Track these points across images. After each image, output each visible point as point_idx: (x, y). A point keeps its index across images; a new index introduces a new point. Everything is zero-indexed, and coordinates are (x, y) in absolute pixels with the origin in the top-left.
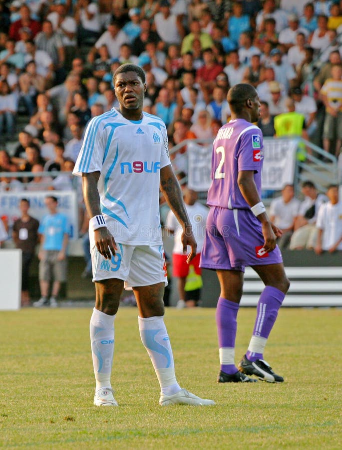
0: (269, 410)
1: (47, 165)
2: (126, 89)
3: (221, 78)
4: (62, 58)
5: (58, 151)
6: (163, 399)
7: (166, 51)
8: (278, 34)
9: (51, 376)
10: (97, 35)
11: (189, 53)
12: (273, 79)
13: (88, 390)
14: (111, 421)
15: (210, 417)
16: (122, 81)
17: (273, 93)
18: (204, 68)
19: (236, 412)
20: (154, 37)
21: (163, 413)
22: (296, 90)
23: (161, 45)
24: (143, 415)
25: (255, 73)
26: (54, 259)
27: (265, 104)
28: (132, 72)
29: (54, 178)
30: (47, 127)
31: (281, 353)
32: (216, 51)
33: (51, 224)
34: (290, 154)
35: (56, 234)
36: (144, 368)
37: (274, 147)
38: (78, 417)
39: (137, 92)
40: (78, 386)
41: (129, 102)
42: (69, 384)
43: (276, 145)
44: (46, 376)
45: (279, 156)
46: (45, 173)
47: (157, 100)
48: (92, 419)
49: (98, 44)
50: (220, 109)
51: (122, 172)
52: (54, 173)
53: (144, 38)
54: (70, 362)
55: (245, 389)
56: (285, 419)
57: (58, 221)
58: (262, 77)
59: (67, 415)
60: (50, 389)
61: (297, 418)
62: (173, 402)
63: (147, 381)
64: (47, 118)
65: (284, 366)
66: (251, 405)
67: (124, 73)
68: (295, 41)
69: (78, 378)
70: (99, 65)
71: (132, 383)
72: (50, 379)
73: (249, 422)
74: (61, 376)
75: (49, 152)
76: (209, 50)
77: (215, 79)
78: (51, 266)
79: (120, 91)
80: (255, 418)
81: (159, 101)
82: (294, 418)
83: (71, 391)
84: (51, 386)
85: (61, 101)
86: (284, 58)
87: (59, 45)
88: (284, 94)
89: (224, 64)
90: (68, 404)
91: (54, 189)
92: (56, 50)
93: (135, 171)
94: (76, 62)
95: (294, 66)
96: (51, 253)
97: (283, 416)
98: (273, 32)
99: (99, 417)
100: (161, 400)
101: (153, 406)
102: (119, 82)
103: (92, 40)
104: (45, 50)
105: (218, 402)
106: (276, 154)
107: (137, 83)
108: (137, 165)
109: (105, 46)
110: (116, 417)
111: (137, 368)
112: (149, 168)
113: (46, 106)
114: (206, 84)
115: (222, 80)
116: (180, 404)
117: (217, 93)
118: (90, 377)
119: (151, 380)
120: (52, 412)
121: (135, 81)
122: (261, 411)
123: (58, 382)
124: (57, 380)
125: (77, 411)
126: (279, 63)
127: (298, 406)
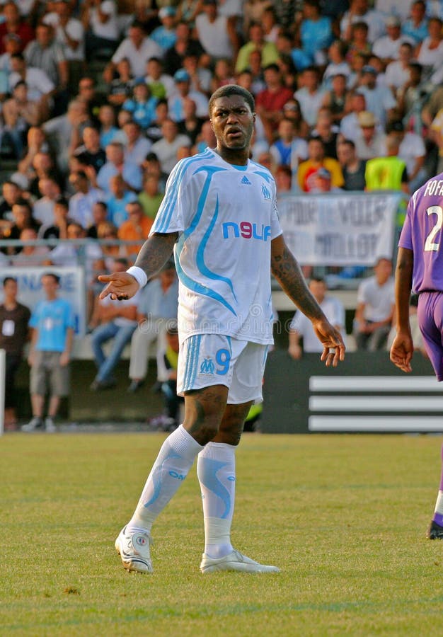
0: (357, 578)
1: (43, 230)
2: (229, 120)
3: (290, 106)
4: (64, 77)
5: (59, 209)
6: (206, 563)
7: (211, 67)
8: (372, 45)
9: (46, 530)
10: (114, 45)
11: (247, 71)
12: (363, 108)
13: (99, 550)
14: (131, 595)
15: (272, 588)
16: (223, 109)
17: (364, 128)
18: (265, 92)
19: (310, 582)
20: (195, 48)
21: (205, 583)
22: (397, 125)
23: (204, 59)
24: (176, 586)
25: (339, 101)
26: (52, 363)
27: (351, 144)
28: (236, 96)
29: (52, 248)
30: (42, 175)
31: (374, 498)
32: (284, 68)
33: (48, 315)
34: (388, 215)
35: (54, 328)
36: (179, 519)
37: (365, 205)
38: (85, 588)
39: (243, 124)
40: (84, 544)
41: (232, 138)
42: (71, 542)
43: (369, 203)
44: (39, 531)
45: (372, 219)
46: (40, 241)
47: (199, 138)
48: (105, 591)
49: (117, 58)
50: (290, 151)
51: (226, 236)
52: (52, 241)
53: (181, 49)
54: (74, 511)
55: (323, 549)
56: (379, 592)
57: (58, 309)
58: (348, 106)
59: (68, 587)
60: (44, 549)
61: (396, 591)
62: (219, 568)
63: (183, 537)
64: (42, 162)
65: (378, 518)
66: (330, 572)
67: (226, 97)
68: (396, 55)
69: (85, 533)
70: (116, 87)
71: (162, 540)
72: (44, 534)
73: (328, 596)
74: (61, 529)
75: (46, 211)
76: (274, 67)
77: (282, 108)
78: (47, 373)
79: (219, 122)
80: (336, 590)
81: (203, 140)
82: (391, 590)
83: (75, 551)
84: (46, 545)
85: (62, 139)
86: (381, 79)
87: (60, 58)
88: (380, 129)
89: (295, 87)
90: (71, 570)
91: (52, 264)
92: (56, 66)
93: (243, 235)
94: (85, 83)
95: (394, 89)
96: (47, 355)
97: (375, 589)
98: (365, 41)
99: (114, 588)
100: (202, 565)
101: (191, 574)
102: (218, 110)
103: (106, 52)
104: (40, 67)
105: (284, 569)
106: (368, 216)
107: (245, 111)
108: (245, 227)
109: (126, 60)
110: (138, 589)
111: (169, 519)
112: (259, 233)
113: (39, 146)
114: (269, 115)
115: (291, 110)
116: (230, 571)
117: (285, 128)
118: (102, 531)
119: (188, 536)
120: (47, 581)
121: (241, 109)
122: (345, 581)
123: (56, 539)
124: (54, 536)
125: (82, 580)
126: (372, 86)
127: (396, 573)
